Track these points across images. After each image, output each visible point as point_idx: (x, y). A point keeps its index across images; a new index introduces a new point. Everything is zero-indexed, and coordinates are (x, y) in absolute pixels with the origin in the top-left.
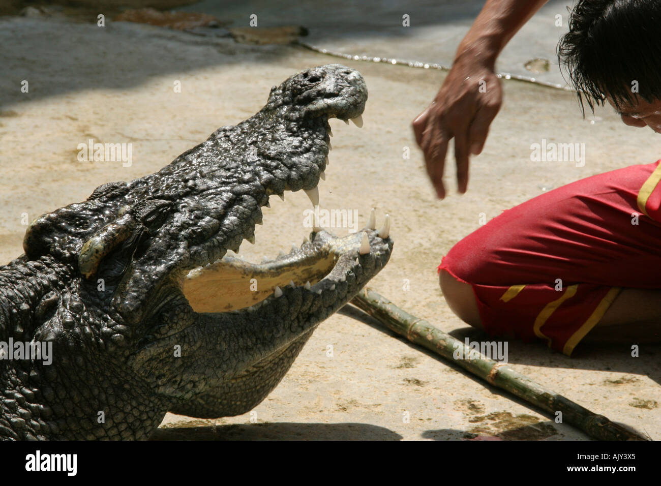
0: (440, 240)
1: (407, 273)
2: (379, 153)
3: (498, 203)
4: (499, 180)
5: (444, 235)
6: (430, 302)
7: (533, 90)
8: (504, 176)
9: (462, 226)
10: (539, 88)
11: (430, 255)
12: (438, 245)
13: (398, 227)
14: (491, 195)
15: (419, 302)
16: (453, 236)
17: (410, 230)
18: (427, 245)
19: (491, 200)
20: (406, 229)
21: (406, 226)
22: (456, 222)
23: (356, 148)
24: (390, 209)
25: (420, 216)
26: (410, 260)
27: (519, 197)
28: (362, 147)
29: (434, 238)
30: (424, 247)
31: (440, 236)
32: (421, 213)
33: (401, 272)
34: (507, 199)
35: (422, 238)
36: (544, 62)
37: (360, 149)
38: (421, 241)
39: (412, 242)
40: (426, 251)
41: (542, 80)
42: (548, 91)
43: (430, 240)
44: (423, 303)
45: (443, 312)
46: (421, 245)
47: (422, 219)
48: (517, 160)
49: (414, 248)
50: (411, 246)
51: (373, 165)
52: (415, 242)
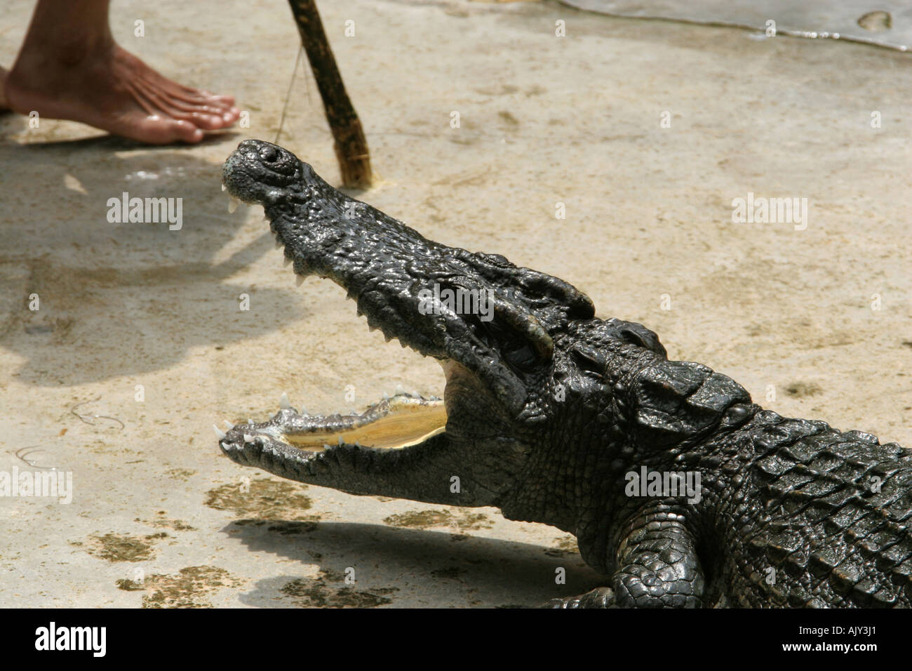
0: (750, 260)
1: (706, 306)
2: (664, 144)
3: (827, 209)
4: (828, 177)
5: (756, 254)
6: (739, 344)
8: (833, 172)
9: (779, 241)
11: (738, 281)
12: (747, 268)
13: (693, 245)
14: (818, 199)
15: (722, 345)
16: (768, 254)
17: (708, 248)
18: (732, 267)
19: (817, 205)
20: (704, 247)
21: (704, 243)
22: (771, 236)
23: (633, 139)
24: (682, 220)
25: (722, 229)
26: (710, 288)
27: (855, 199)
28: (642, 137)
29: (741, 257)
30: (728, 271)
31: (749, 255)
32: (722, 225)
33: (698, 305)
34: (840, 202)
35: (725, 259)
37: (640, 141)
38: (725, 263)
39: (713, 264)
40: (733, 276)
42: (889, 54)
43: (736, 260)
44: (729, 346)
45: (756, 358)
46: (724, 268)
47: (725, 232)
48: (851, 150)
49: (715, 272)
50: (711, 270)
51: (656, 161)
52: (717, 264)
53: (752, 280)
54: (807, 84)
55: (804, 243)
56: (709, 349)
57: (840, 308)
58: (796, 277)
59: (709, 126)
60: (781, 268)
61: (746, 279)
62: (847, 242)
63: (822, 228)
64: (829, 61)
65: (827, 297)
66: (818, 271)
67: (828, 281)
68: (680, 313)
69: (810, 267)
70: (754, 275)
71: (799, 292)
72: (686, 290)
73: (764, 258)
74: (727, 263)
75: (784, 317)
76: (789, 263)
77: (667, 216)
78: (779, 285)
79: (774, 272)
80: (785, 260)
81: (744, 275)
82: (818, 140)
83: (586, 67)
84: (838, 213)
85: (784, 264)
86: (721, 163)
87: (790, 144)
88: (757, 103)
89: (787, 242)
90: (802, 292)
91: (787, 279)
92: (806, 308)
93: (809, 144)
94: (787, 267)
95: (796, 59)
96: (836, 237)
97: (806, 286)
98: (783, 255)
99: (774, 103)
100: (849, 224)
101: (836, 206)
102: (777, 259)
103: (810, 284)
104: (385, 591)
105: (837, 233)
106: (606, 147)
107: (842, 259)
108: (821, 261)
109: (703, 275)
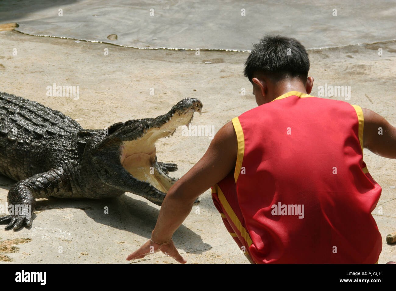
0: (76, 109)
2: (50, 74)
3: (99, 93)
4: (99, 84)
5: (77, 107)
7: (111, 47)
8: (101, 82)
9: (85, 103)
10: (114, 46)
11: (72, 115)
12: (75, 111)
13: (59, 104)
14: (96, 90)
16: (81, 107)
17: (63, 105)
18: (71, 111)
19: (95, 92)
20: (62, 105)
21: (62, 103)
22: (82, 101)
23: (40, 72)
25: (67, 99)
27: (107, 90)
28: (43, 72)
29: (73, 108)
31: (76, 107)
34: (103, 91)
35: (68, 108)
36: (115, 36)
37: (42, 73)
38: (68, 109)
39: (65, 110)
40: (70, 113)
41: (114, 43)
42: (117, 47)
43: (72, 109)
46: (68, 111)
47: (68, 100)
48: (106, 75)
49: (65, 112)
51: (47, 79)
52: (66, 110)
53: (76, 115)
54: (92, 56)
55: (92, 104)
57: (103, 123)
58: (90, 113)
59: (63, 68)
60: (85, 111)
61: (75, 114)
62: (105, 103)
63: (97, 99)
64: (99, 49)
65: (99, 120)
66: (96, 112)
67: (99, 115)
69: (94, 111)
70: (77, 113)
71: (91, 118)
73: (80, 108)
75: (86, 126)
76: (87, 110)
78: (85, 116)
79: (83, 112)
80: (86, 109)
81: (74, 113)
82: (96, 73)
83: (26, 51)
84: (102, 94)
85: (86, 110)
86: (67, 80)
87: (87, 74)
88: (78, 61)
89: (87, 103)
90: (92, 118)
91: (87, 114)
92: (93, 123)
93: (93, 74)
94: (87, 111)
95: (89, 48)
96: (102, 102)
97: (93, 117)
98: (86, 107)
99: (83, 62)
100: (106, 98)
101: (102, 93)
102: (84, 108)
103: (94, 116)
105: (102, 101)
106: (32, 75)
107: (104, 108)
108: (97, 109)
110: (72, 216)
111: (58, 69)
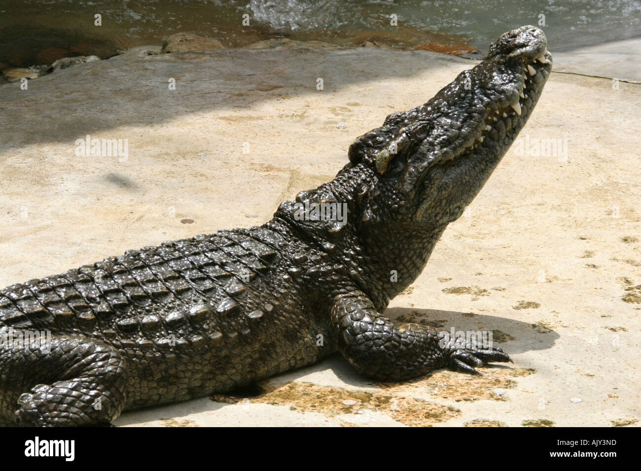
0: (609, 182)
1: (588, 201)
2: (572, 129)
5: (611, 179)
6: (602, 219)
9: (622, 174)
11: (603, 191)
12: (607, 185)
13: (583, 174)
15: (595, 218)
16: (617, 179)
17: (590, 175)
18: (600, 184)
20: (588, 175)
21: (588, 173)
23: (558, 126)
24: (579, 163)
26: (590, 193)
28: (563, 125)
29: (604, 180)
30: (599, 186)
31: (608, 179)
32: (597, 166)
33: (585, 200)
35: (597, 180)
37: (561, 127)
39: (592, 183)
40: (600, 188)
43: (602, 181)
44: (598, 219)
45: (610, 225)
46: (597, 185)
47: (597, 169)
49: (593, 186)
50: (591, 185)
52: (594, 183)
53: (609, 190)
54: (636, 105)
55: (633, 175)
56: (589, 220)
58: (629, 189)
59: (593, 122)
60: (622, 185)
61: (606, 190)
68: (576, 203)
69: (635, 186)
70: (610, 188)
72: (579, 194)
73: (615, 181)
74: (598, 183)
75: (623, 207)
76: (626, 183)
77: (572, 161)
78: (621, 193)
79: (619, 187)
80: (624, 182)
81: (605, 188)
86: (597, 138)
87: (628, 131)
88: (614, 112)
89: (625, 174)
90: (631, 197)
91: (625, 190)
92: (633, 204)
93: (636, 131)
94: (624, 185)
95: (632, 93)
97: (633, 194)
98: (623, 180)
99: (622, 113)
102: (621, 181)
104: (441, 321)
106: (547, 129)
109: (587, 187)
110: (597, 339)
111: (585, 122)
